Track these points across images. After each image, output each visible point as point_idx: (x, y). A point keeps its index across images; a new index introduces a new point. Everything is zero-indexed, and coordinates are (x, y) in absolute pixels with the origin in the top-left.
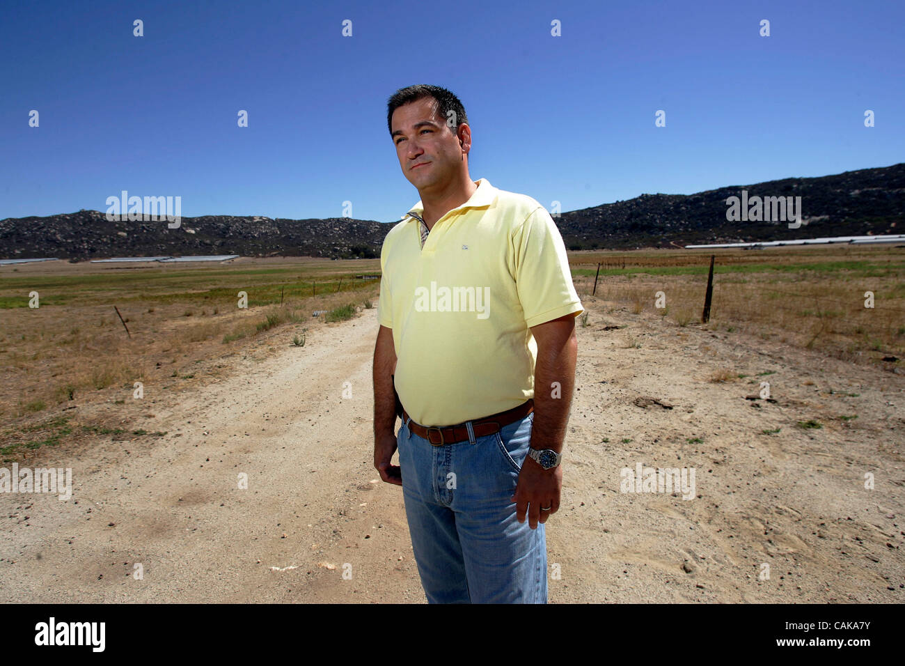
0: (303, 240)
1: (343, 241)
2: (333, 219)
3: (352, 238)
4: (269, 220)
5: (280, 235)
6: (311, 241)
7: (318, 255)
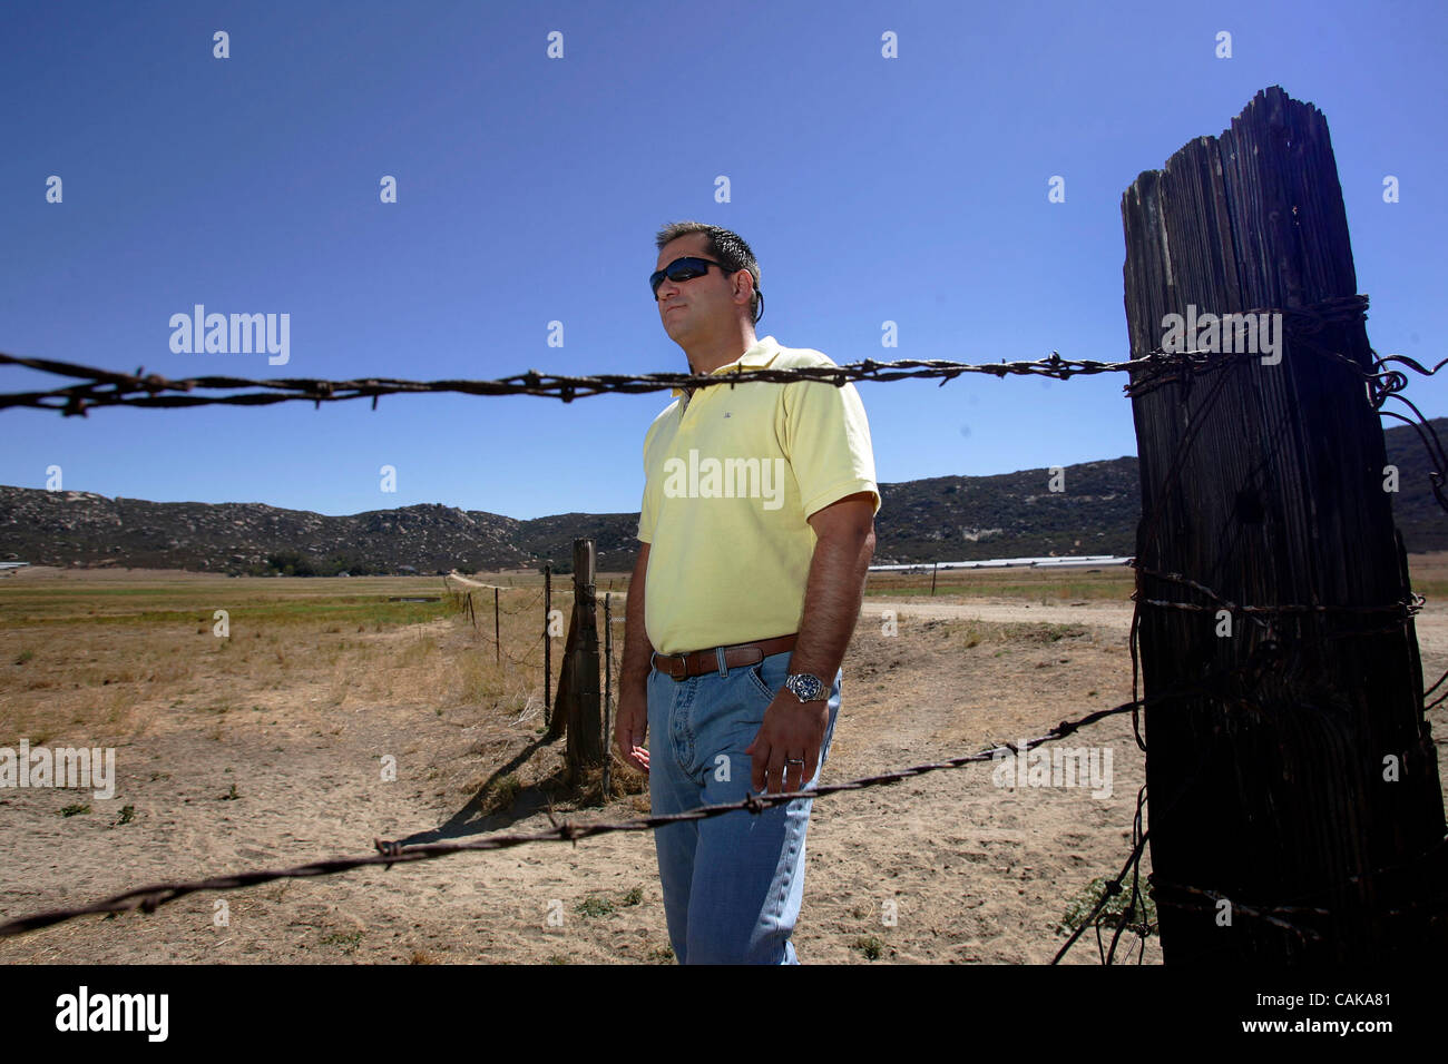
0: (172, 539)
1: (252, 544)
2: (235, 505)
3: (268, 540)
4: (101, 499)
5: (124, 527)
6: (187, 542)
7: (200, 568)
